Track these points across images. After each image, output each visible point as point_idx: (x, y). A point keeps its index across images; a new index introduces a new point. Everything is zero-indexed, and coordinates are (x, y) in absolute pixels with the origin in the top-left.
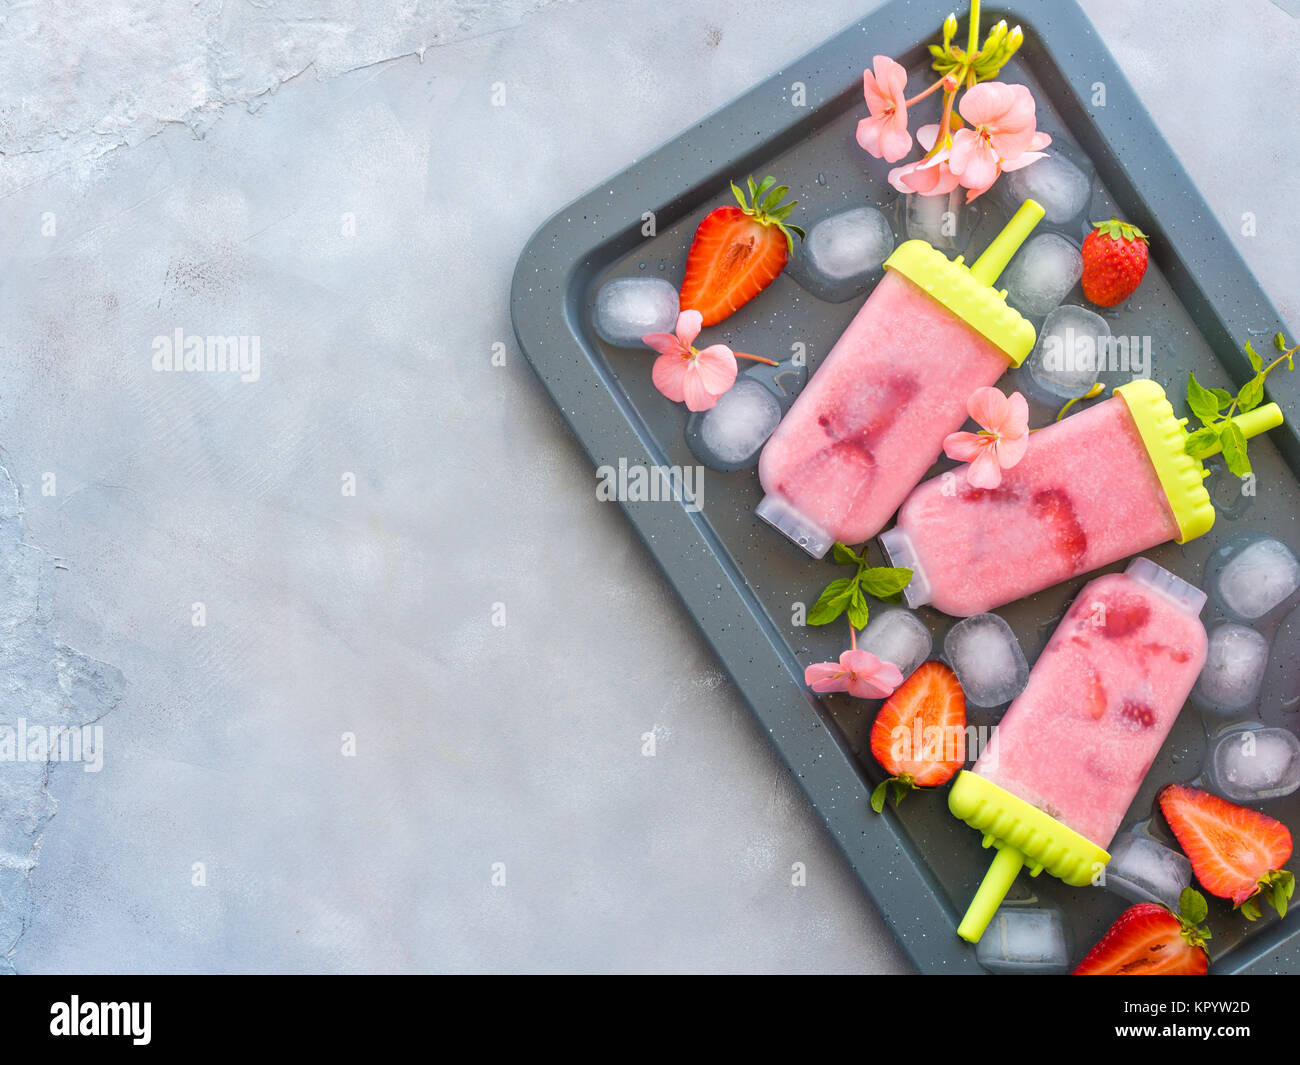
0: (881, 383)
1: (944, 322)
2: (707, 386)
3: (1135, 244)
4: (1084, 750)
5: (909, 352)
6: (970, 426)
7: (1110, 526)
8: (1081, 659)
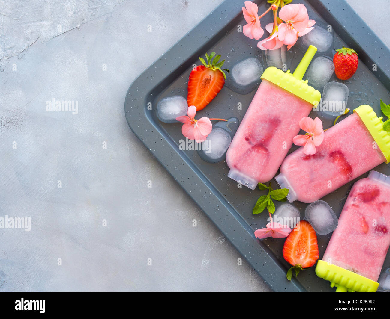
0: (266, 122)
1: (286, 96)
2: (202, 133)
3: (353, 55)
4: (363, 246)
5: (274, 109)
6: (302, 132)
7: (359, 161)
8: (357, 212)
